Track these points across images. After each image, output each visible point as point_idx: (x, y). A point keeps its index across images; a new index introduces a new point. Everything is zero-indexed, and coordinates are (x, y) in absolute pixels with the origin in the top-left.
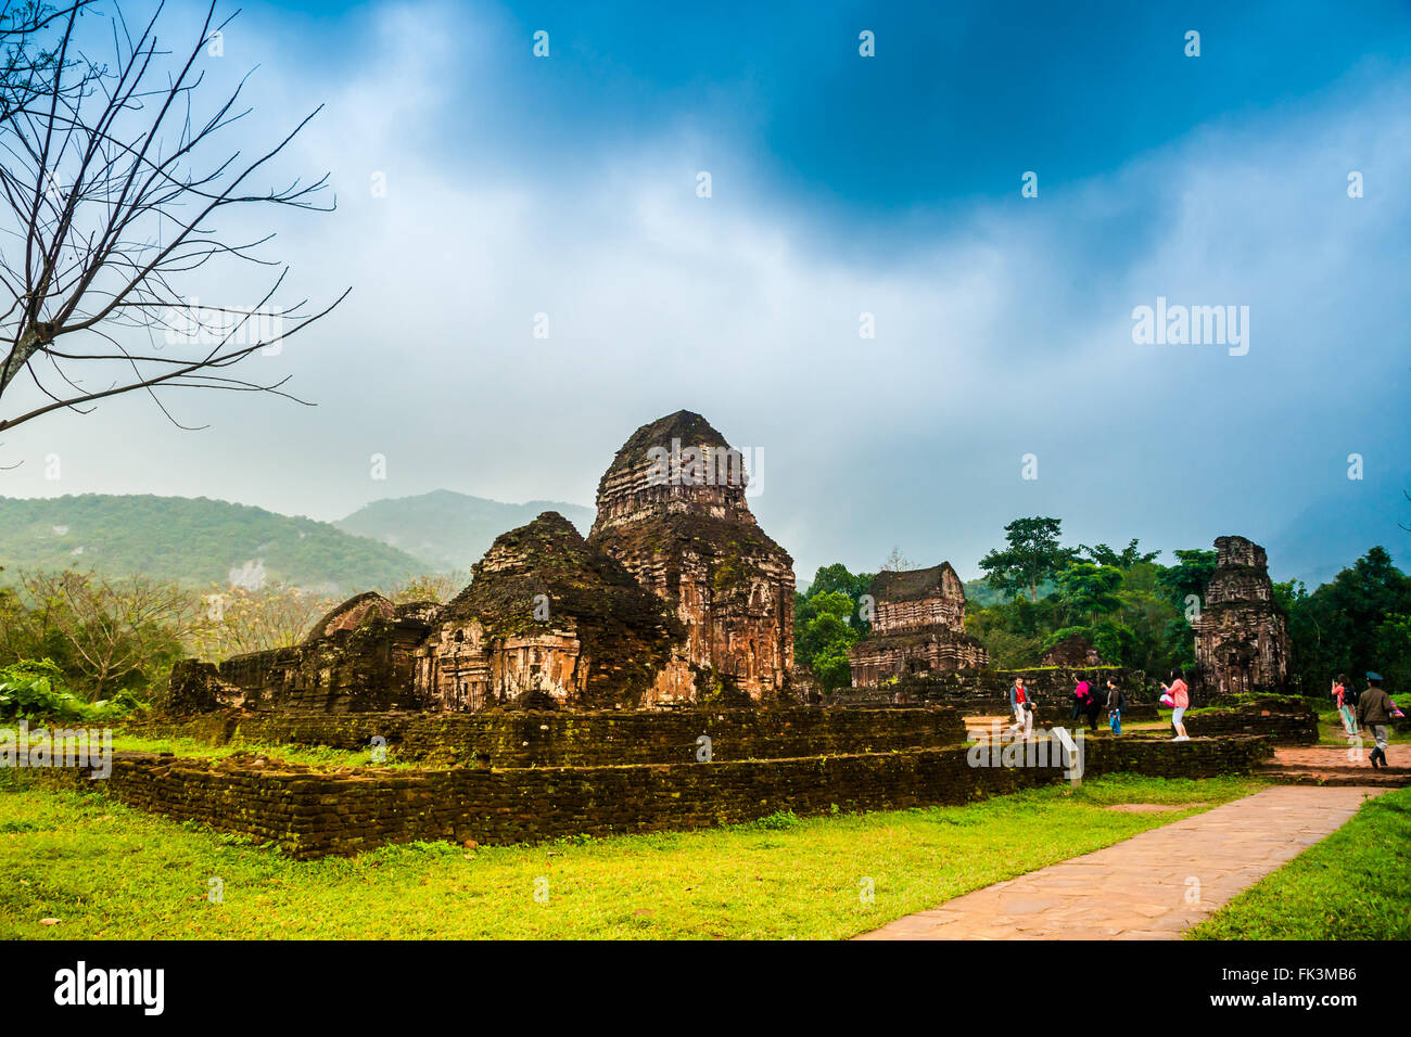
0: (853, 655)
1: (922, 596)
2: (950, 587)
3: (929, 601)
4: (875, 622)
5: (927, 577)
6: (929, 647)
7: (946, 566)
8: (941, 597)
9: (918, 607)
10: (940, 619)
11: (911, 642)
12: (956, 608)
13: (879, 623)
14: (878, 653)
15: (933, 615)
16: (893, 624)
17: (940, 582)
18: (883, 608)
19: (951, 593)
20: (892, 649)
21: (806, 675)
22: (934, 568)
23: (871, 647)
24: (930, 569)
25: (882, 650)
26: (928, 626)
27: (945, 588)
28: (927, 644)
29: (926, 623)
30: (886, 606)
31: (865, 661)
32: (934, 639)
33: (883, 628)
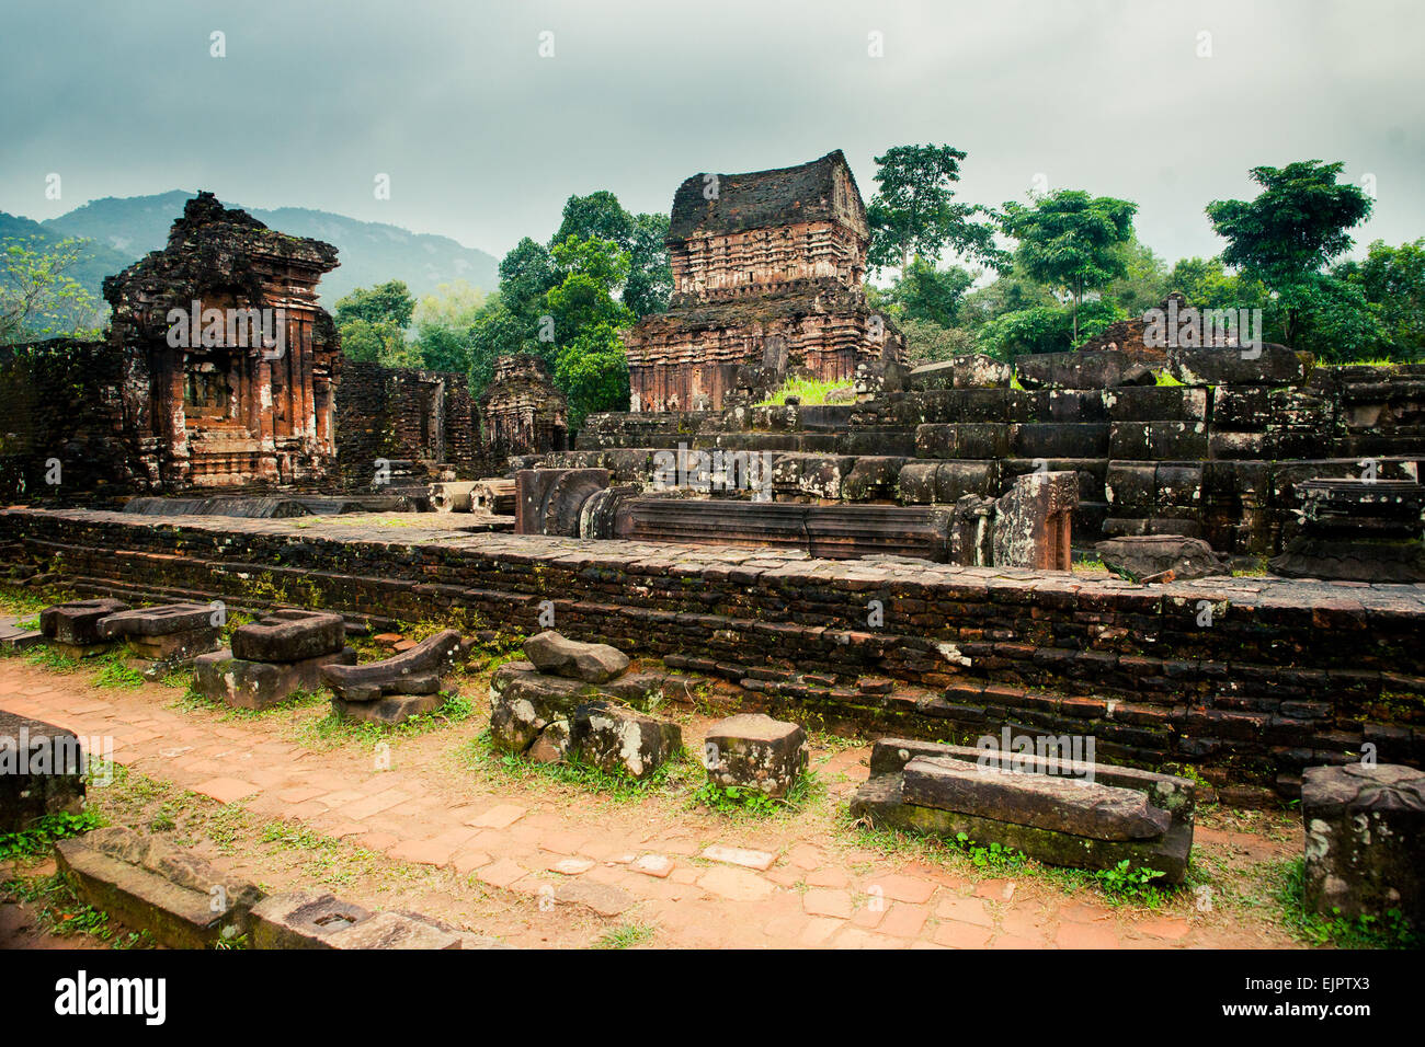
0: (636, 342)
1: (789, 217)
2: (845, 204)
3: (804, 229)
4: (683, 275)
5: (796, 178)
6: (804, 325)
7: (837, 157)
8: (830, 221)
9: (778, 243)
10: (824, 268)
11: (760, 314)
12: (856, 249)
13: (690, 275)
14: (689, 337)
15: (809, 259)
16: (719, 280)
17: (828, 191)
18: (700, 246)
19: (846, 215)
20: (721, 330)
21: (528, 379)
22: (810, 164)
23: (673, 324)
24: (802, 168)
25: (697, 331)
26: (798, 283)
27: (838, 204)
28: (799, 317)
29: (793, 275)
30: (706, 241)
31: (658, 354)
32: (819, 308)
33: (699, 287)
